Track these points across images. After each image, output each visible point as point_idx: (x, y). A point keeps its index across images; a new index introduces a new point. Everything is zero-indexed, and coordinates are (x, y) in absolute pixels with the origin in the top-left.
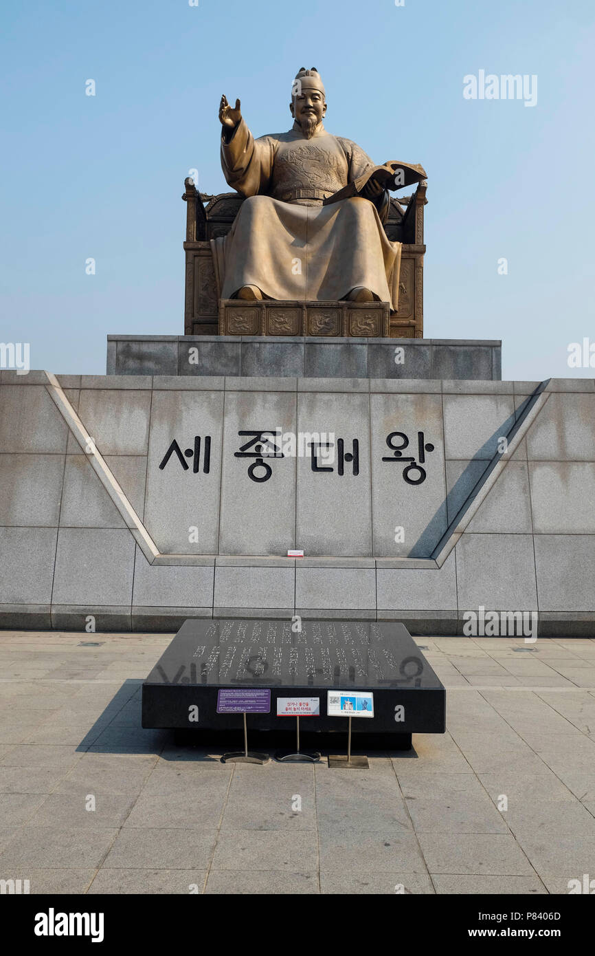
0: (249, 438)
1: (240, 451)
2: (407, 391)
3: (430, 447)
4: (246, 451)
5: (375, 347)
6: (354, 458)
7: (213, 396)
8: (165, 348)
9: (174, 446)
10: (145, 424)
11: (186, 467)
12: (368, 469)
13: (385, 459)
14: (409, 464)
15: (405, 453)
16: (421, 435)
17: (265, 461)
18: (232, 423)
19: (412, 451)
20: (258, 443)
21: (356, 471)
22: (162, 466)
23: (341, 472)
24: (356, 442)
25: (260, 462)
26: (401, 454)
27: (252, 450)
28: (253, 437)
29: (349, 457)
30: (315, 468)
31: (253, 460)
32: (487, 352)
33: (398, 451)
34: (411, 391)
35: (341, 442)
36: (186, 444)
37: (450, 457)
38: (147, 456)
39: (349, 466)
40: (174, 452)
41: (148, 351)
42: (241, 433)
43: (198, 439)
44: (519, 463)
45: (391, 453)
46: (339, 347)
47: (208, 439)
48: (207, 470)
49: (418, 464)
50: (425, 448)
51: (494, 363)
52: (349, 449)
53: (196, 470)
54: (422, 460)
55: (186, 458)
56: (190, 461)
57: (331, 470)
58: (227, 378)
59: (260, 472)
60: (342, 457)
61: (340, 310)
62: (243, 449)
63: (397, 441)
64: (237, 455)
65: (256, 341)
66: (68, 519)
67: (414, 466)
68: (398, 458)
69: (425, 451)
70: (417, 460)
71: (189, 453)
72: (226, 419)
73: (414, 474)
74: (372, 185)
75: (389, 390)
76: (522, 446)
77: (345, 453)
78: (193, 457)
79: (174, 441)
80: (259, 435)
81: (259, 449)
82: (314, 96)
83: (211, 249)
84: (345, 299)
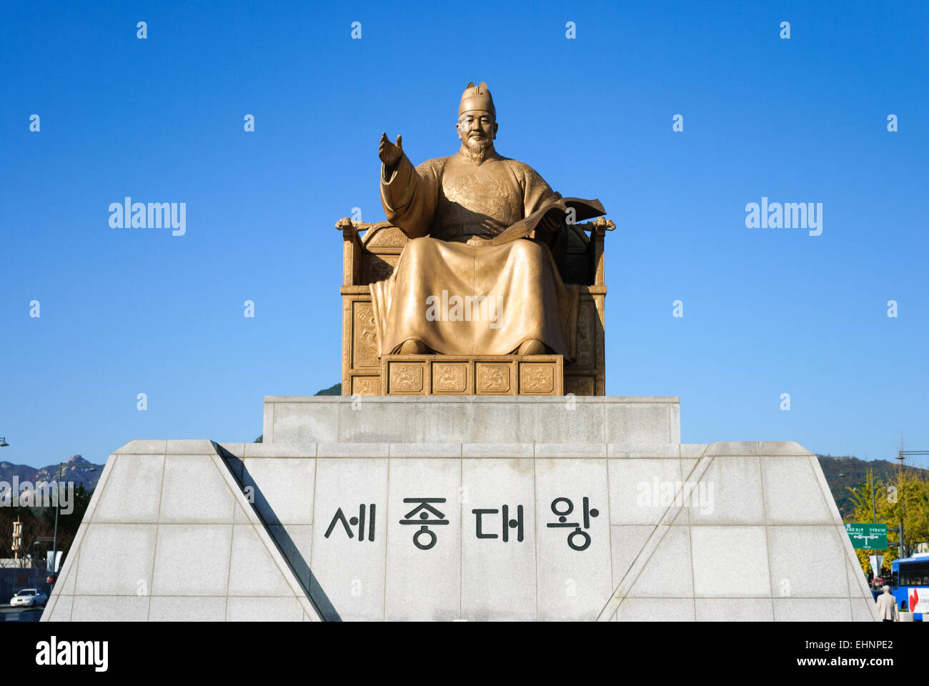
0: (414, 505)
1: (405, 519)
2: (573, 455)
3: (595, 513)
4: (411, 519)
5: (544, 405)
6: (519, 524)
7: (378, 463)
8: (325, 409)
9: (339, 514)
10: (310, 491)
11: (351, 535)
12: (532, 535)
13: (550, 525)
14: (573, 529)
15: (569, 519)
16: (586, 500)
17: (431, 527)
18: (397, 491)
19: (577, 517)
20: (424, 510)
21: (520, 538)
22: (327, 535)
23: (506, 539)
24: (520, 509)
25: (424, 530)
26: (565, 519)
27: (417, 517)
28: (419, 504)
29: (513, 524)
30: (480, 534)
31: (418, 527)
32: (664, 409)
33: (562, 516)
34: (576, 456)
35: (505, 508)
36: (351, 512)
37: (614, 523)
38: (312, 524)
39: (513, 532)
40: (339, 520)
42: (406, 501)
43: (362, 507)
44: (681, 527)
45: (556, 519)
46: (508, 406)
47: (373, 507)
48: (372, 538)
49: (583, 529)
50: (590, 513)
51: (672, 421)
52: (513, 515)
53: (361, 538)
54: (587, 525)
55: (351, 527)
56: (355, 529)
57: (495, 536)
58: (392, 444)
59: (425, 539)
60: (507, 524)
61: (510, 364)
62: (406, 516)
63: (562, 507)
64: (402, 522)
65: (420, 401)
66: (236, 588)
67: (578, 531)
68: (563, 523)
69: (590, 516)
70: (582, 526)
71: (354, 521)
72: (391, 486)
73: (579, 540)
74: (547, 223)
75: (554, 455)
76: (685, 511)
77: (510, 519)
78: (358, 525)
79: (340, 509)
80: (424, 502)
81: (424, 516)
82: (482, 119)
83: (369, 294)
84: (515, 351)
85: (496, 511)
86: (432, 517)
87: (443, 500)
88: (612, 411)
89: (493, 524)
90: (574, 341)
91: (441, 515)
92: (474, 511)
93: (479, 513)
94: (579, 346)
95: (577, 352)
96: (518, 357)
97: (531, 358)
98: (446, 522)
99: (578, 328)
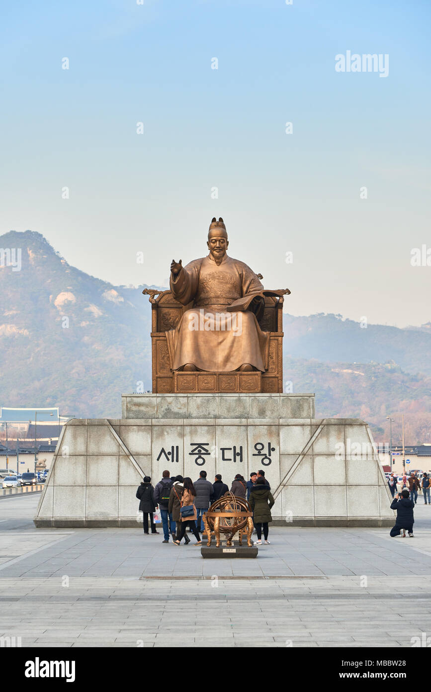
0: (195, 447)
2: (264, 424)
3: (273, 449)
4: (194, 452)
5: (252, 398)
6: (241, 454)
7: (179, 428)
8: (150, 400)
9: (163, 451)
10: (150, 441)
11: (168, 460)
12: (246, 459)
13: (254, 455)
14: (264, 457)
15: (262, 452)
16: (269, 444)
17: (202, 456)
18: (188, 440)
19: (265, 451)
20: (199, 449)
21: (241, 460)
22: (158, 460)
23: (235, 461)
24: (241, 448)
25: (200, 457)
26: (261, 452)
27: (196, 452)
28: (197, 446)
29: (238, 454)
30: (224, 459)
31: (197, 456)
32: (308, 399)
33: (259, 451)
34: (266, 424)
35: (235, 447)
36: (168, 449)
37: (281, 454)
38: (151, 455)
39: (238, 458)
40: (163, 453)
41: (142, 401)
42: (192, 444)
43: (173, 447)
44: (310, 456)
45: (256, 452)
46: (235, 398)
47: (177, 447)
48: (177, 461)
49: (268, 457)
50: (271, 449)
51: (311, 405)
52: (238, 451)
53: (173, 461)
54: (270, 455)
55: (168, 456)
56: (170, 457)
57: (230, 460)
58: (185, 420)
59: (200, 461)
60: (235, 454)
61: (236, 376)
62: (192, 451)
63: (259, 447)
64: (190, 454)
66: (122, 482)
67: (266, 457)
68: (259, 454)
69: (271, 451)
70: (268, 455)
71: (169, 453)
72: (185, 438)
73: (266, 461)
75: (256, 424)
76: (311, 449)
77: (237, 452)
78: (171, 455)
79: (163, 448)
80: (200, 445)
81: (200, 451)
82: (221, 241)
83: (165, 337)
84: (238, 370)
85: (231, 449)
86: (203, 451)
87: (208, 444)
88: (283, 400)
89: (229, 454)
90: (267, 360)
91: (207, 451)
92: (221, 449)
93: (223, 450)
94: (270, 363)
95: (268, 366)
96: (239, 372)
97: (246, 373)
98: (209, 454)
99: (269, 353)
